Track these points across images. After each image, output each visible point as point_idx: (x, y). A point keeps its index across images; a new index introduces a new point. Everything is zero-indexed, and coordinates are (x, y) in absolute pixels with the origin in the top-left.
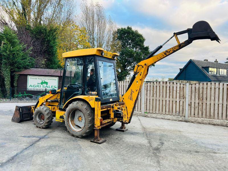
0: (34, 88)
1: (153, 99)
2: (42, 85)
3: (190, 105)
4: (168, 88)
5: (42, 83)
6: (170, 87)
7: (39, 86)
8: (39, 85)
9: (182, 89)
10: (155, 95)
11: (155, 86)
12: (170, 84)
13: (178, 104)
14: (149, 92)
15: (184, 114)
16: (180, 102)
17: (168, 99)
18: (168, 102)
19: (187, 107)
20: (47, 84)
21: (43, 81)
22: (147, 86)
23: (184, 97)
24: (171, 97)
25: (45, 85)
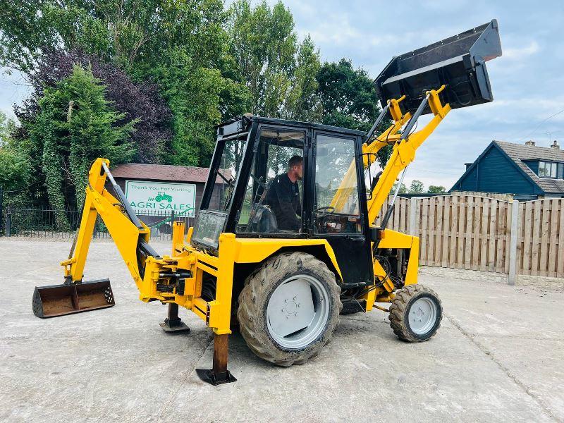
0: (140, 209)
1: (435, 236)
2: (158, 204)
3: (521, 248)
4: (470, 212)
5: (159, 198)
6: (474, 208)
7: (153, 205)
8: (153, 202)
9: (502, 212)
10: (439, 226)
11: (440, 205)
12: (474, 201)
13: (492, 246)
14: (425, 218)
15: (506, 268)
16: (496, 241)
17: (469, 234)
18: (469, 243)
19: (513, 254)
20: (170, 201)
21: (162, 194)
22: (422, 206)
23: (506, 231)
24: (477, 230)
25: (166, 203)
